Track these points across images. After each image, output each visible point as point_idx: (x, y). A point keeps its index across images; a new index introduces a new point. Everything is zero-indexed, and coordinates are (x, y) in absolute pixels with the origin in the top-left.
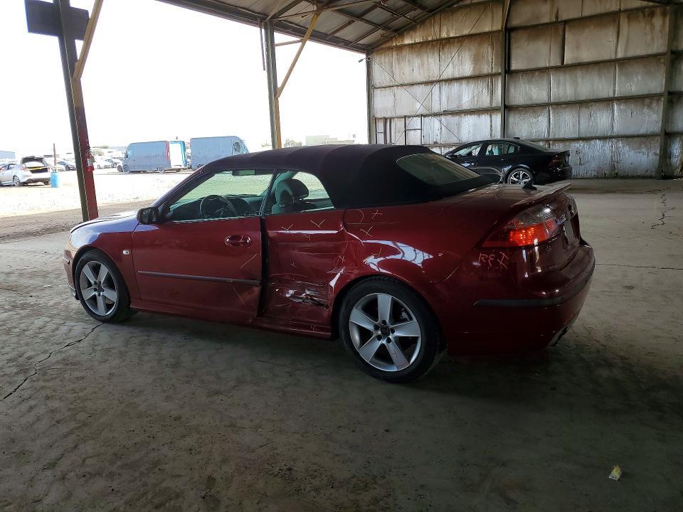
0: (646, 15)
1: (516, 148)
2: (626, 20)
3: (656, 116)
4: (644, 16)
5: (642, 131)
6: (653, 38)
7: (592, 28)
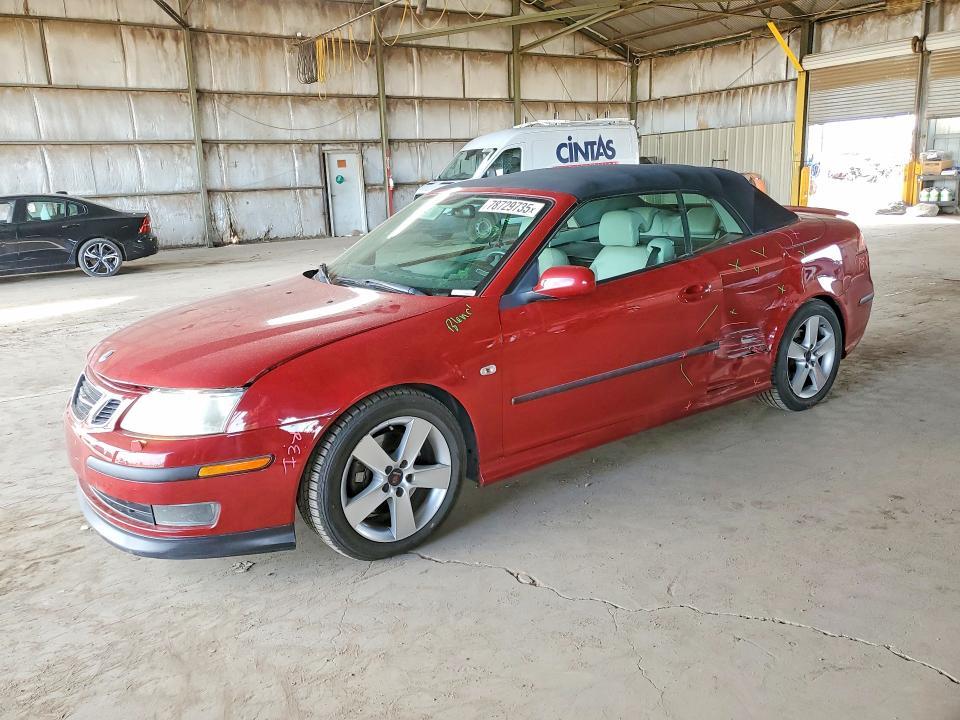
0: (155, 35)
1: (80, 209)
2: (131, 37)
3: (189, 169)
4: (153, 37)
5: (178, 188)
6: (168, 69)
7: (85, 35)
